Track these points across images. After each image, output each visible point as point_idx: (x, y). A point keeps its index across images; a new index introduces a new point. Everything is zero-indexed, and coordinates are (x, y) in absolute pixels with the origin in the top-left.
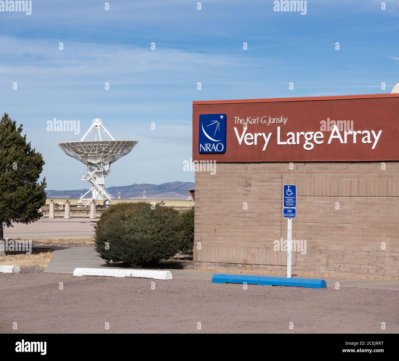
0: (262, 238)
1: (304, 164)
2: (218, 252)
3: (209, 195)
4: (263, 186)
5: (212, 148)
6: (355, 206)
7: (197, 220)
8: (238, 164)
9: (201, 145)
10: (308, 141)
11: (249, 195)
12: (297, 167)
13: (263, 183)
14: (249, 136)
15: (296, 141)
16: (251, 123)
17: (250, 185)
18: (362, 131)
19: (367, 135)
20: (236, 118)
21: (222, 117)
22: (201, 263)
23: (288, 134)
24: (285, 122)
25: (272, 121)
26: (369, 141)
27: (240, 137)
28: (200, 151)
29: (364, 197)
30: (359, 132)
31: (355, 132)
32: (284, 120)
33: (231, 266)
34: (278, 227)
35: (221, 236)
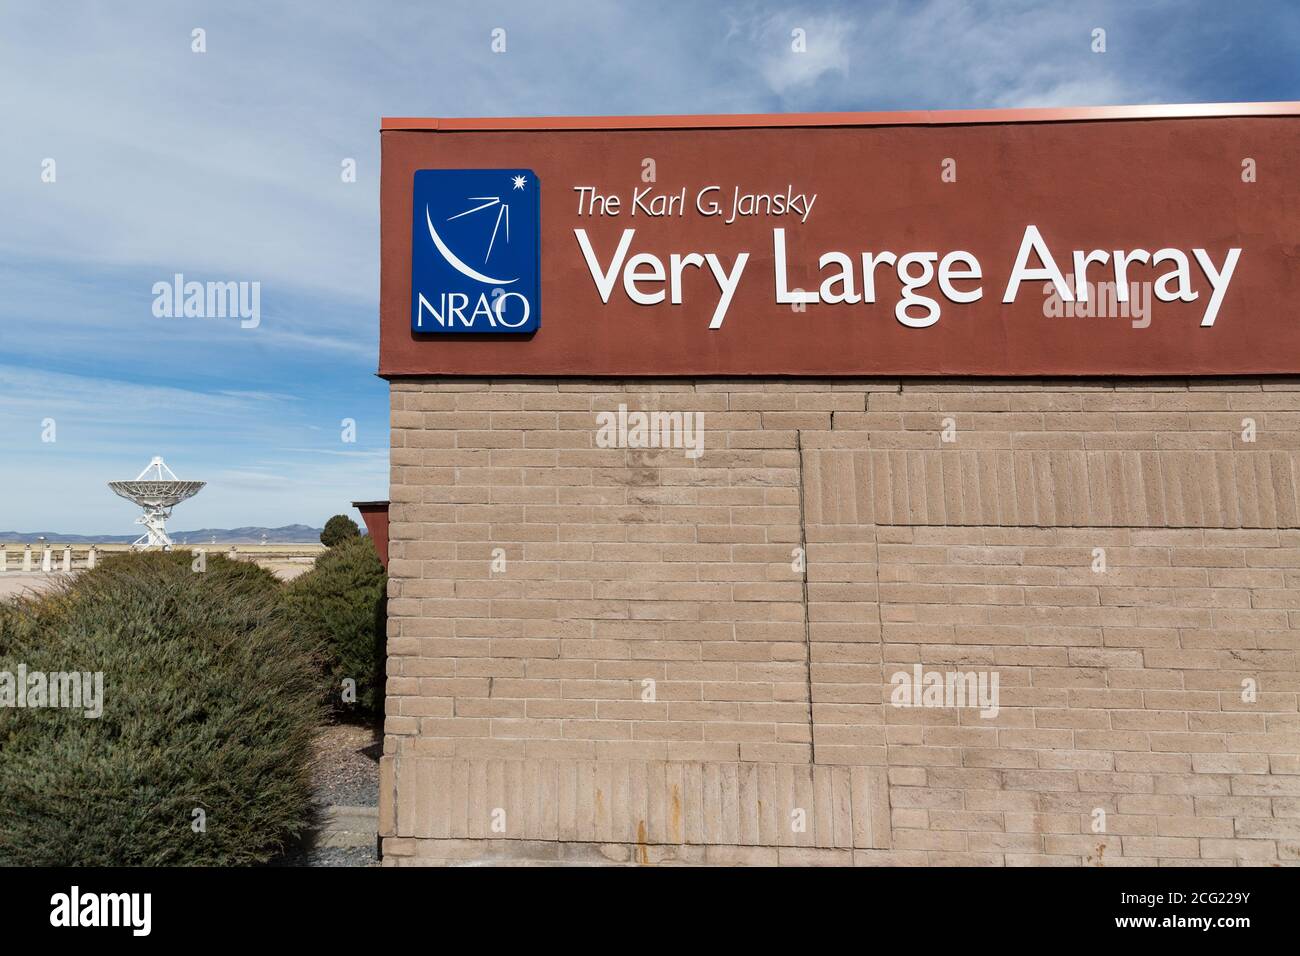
0: (721, 717)
1: (896, 388)
2: (507, 787)
3: (460, 521)
4: (714, 480)
5: (476, 312)
6: (1145, 569)
7: (398, 635)
8: (594, 388)
9: (422, 299)
10: (915, 290)
11: (651, 521)
12: (866, 401)
13: (714, 470)
14: (645, 267)
15: (859, 287)
16: (651, 211)
17: (652, 477)
18: (1152, 251)
19: (1177, 267)
20: (583, 189)
21: (519, 182)
22: (420, 844)
23: (825, 260)
24: (808, 211)
25: (745, 204)
26: (1187, 293)
27: (605, 271)
28: (420, 324)
29: (1179, 531)
30: (1141, 255)
31: (1119, 255)
32: (800, 203)
33: (573, 854)
34: (793, 665)
35: (518, 708)
